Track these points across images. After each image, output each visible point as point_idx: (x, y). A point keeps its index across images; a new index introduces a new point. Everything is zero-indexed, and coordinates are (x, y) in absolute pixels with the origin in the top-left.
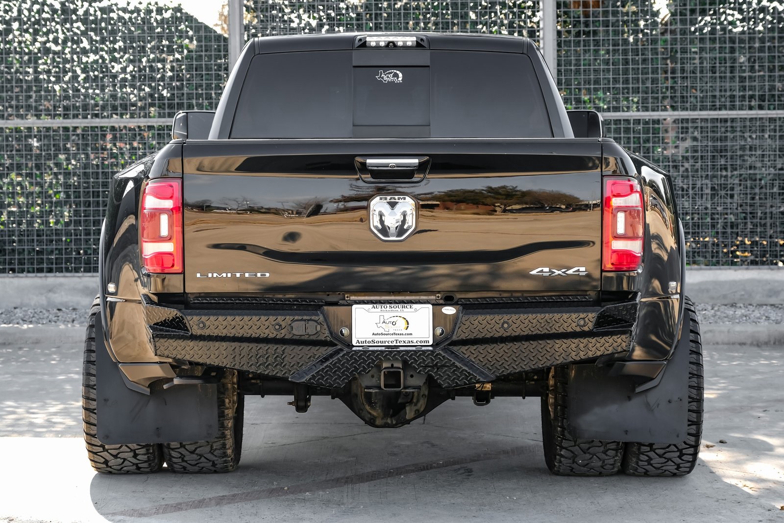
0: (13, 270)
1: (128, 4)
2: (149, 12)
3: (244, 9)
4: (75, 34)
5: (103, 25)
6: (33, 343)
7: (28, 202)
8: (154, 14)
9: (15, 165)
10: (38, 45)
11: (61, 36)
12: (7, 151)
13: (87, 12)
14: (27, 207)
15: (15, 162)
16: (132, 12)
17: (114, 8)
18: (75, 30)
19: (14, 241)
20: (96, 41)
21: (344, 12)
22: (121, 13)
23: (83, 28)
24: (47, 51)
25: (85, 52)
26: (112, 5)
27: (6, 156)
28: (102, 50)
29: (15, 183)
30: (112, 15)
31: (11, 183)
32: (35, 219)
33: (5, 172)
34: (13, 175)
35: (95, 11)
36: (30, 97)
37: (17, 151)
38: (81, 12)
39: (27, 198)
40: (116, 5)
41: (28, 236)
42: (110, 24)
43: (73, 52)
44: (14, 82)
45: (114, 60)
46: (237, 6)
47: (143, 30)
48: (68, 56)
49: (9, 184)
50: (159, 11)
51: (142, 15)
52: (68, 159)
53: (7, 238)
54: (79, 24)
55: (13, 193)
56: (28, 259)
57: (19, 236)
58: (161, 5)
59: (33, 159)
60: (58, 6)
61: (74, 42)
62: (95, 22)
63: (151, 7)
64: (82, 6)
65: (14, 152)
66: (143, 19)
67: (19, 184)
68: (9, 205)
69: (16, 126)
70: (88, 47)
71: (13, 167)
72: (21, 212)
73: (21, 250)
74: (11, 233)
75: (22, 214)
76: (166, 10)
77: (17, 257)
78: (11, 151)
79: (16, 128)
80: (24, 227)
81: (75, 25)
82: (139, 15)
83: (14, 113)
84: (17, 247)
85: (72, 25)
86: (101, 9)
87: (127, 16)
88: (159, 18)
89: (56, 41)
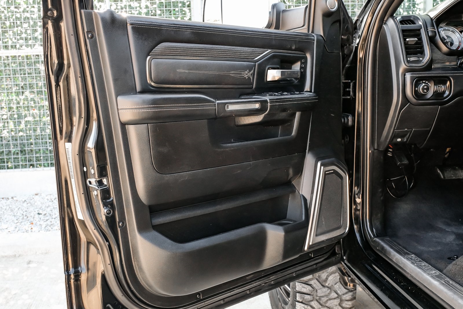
0: (33, 165)
6: (42, 254)
7: (40, 113)
9: (28, 85)
12: (21, 74)
14: (40, 117)
15: (28, 83)
19: (31, 144)
27: (20, 78)
29: (29, 99)
31: (26, 99)
32: (46, 126)
33: (21, 91)
36: (36, 31)
37: (28, 74)
39: (40, 110)
41: (42, 139)
44: (22, 19)
49: (24, 100)
53: (26, 141)
55: (28, 107)
56: (44, 157)
57: (35, 140)
59: (42, 79)
65: (27, 75)
67: (33, 100)
68: (26, 116)
69: (27, 54)
71: (27, 87)
72: (35, 121)
73: (38, 151)
74: (29, 137)
75: (36, 123)
77: (34, 155)
78: (25, 74)
79: (27, 56)
80: (38, 132)
83: (24, 44)
84: (34, 148)
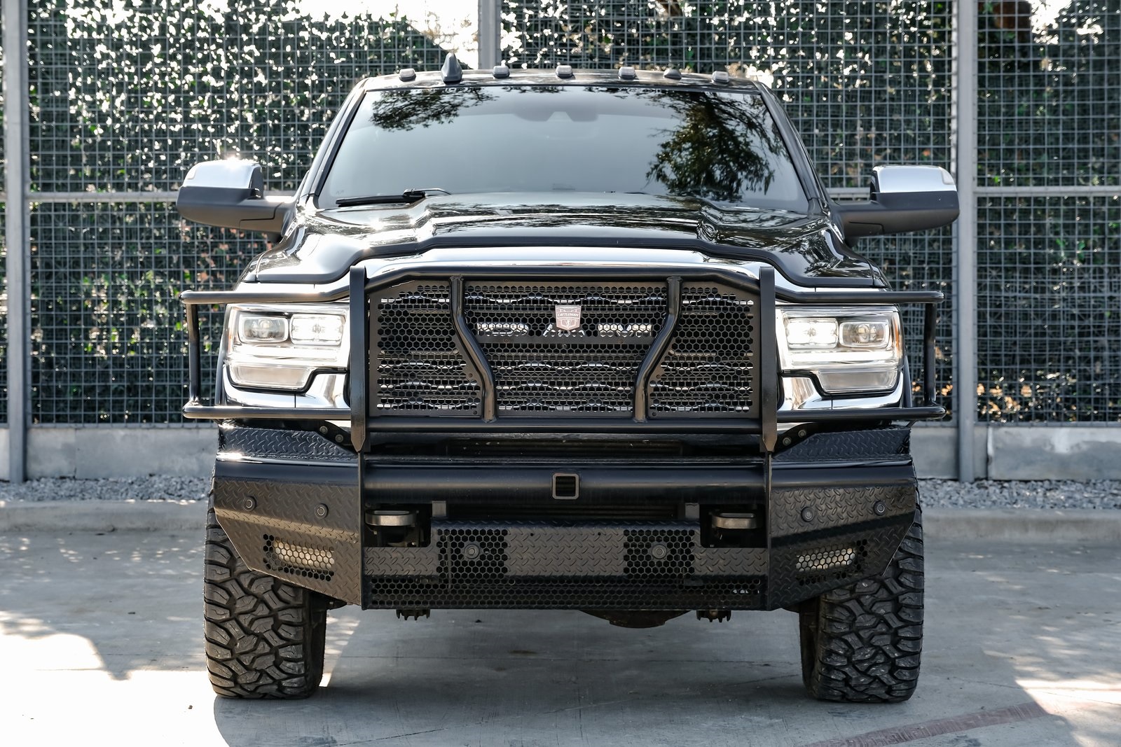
1: (327, 17)
2: (357, 29)
3: (502, 25)
4: (246, 62)
5: (288, 49)
8: (365, 33)
10: (189, 78)
11: (224, 65)
13: (263, 30)
16: (332, 30)
17: (306, 24)
18: (247, 57)
20: (277, 73)
21: (653, 31)
22: (315, 31)
23: (257, 54)
24: (204, 88)
25: (260, 89)
26: (302, 19)
28: (286, 86)
30: (302, 34)
34: (150, 275)
35: (277, 28)
38: (255, 29)
40: (308, 18)
42: (299, 48)
43: (242, 90)
45: (304, 102)
46: (492, 22)
47: (348, 57)
48: (235, 96)
50: (374, 27)
51: (347, 34)
52: (231, 251)
54: (253, 47)
58: (375, 19)
60: (220, 20)
61: (243, 74)
62: (275, 44)
63: (361, 23)
64: (257, 20)
66: (349, 41)
70: (264, 82)
76: (385, 27)
81: (246, 49)
82: (342, 34)
85: (241, 48)
86: (286, 26)
87: (324, 36)
88: (372, 38)
89: (216, 73)
